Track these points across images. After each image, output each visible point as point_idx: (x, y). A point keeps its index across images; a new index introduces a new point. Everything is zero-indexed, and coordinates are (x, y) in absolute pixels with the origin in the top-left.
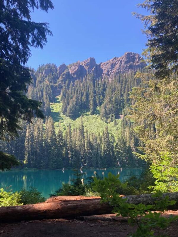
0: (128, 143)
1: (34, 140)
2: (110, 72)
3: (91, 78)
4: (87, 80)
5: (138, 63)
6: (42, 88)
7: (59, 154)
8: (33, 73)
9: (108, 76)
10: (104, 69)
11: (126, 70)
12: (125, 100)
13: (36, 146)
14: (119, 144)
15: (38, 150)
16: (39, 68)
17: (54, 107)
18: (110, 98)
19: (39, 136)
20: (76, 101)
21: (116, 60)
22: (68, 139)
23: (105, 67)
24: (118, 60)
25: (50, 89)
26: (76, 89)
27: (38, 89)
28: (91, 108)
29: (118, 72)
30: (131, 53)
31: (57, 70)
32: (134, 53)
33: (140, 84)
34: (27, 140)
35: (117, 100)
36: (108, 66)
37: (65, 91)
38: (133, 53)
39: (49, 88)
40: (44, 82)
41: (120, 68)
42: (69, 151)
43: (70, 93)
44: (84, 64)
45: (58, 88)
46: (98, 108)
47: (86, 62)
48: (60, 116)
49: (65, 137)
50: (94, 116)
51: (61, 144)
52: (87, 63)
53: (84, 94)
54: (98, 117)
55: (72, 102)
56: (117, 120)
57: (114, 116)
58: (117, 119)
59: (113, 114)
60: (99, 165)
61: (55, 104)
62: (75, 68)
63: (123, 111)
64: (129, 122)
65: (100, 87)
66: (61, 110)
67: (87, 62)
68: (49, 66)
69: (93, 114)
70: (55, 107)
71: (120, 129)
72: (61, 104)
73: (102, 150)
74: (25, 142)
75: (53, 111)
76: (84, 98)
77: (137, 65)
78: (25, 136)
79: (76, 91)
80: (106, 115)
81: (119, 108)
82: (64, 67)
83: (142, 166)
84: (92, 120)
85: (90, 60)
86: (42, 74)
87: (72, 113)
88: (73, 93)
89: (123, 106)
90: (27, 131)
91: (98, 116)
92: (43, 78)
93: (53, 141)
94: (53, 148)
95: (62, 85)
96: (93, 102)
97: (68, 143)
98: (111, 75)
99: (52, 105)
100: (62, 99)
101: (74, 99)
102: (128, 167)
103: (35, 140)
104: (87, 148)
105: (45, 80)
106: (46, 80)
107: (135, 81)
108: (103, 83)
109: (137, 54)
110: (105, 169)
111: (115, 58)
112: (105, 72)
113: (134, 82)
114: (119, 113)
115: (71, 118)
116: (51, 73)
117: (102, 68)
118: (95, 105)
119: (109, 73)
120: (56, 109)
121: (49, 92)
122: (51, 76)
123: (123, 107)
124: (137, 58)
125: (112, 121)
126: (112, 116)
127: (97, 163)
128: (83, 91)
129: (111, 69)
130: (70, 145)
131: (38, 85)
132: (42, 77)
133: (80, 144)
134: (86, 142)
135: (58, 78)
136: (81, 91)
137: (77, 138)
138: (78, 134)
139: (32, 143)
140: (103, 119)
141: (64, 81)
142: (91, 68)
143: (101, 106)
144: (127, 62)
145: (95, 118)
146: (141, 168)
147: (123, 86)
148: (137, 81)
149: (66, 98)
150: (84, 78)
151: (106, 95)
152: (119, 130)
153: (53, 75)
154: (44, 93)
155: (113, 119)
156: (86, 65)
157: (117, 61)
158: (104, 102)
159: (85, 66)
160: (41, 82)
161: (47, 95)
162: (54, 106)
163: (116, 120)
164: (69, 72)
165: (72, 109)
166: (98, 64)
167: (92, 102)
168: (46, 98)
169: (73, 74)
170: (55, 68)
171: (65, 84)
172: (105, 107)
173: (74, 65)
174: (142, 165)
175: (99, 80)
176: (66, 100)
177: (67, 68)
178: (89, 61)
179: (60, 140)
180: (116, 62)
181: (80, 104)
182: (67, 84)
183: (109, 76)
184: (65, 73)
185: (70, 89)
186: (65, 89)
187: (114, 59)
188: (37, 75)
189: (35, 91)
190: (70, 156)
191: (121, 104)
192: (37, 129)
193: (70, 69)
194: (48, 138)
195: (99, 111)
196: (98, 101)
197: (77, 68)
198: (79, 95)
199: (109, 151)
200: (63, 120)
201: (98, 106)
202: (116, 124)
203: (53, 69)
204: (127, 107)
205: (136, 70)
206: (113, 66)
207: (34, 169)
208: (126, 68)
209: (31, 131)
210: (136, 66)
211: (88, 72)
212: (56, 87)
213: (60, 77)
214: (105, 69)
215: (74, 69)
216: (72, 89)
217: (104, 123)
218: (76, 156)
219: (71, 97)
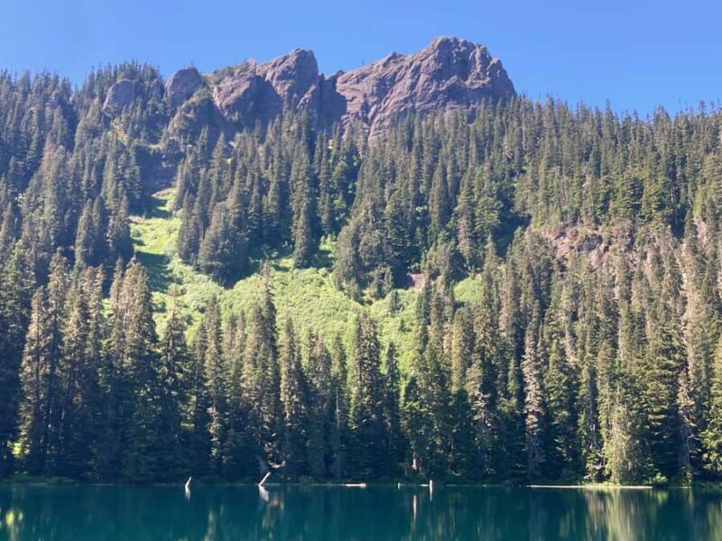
0: (455, 378)
1: (61, 356)
2: (373, 109)
3: (300, 128)
4: (285, 134)
5: (482, 82)
6: (100, 155)
7: (169, 418)
8: (65, 97)
9: (365, 125)
10: (348, 95)
11: (434, 104)
12: (435, 217)
13: (70, 381)
14: (421, 383)
15: (78, 399)
16: (92, 77)
17: (145, 232)
18: (374, 207)
19: (84, 338)
20: (237, 210)
21: (399, 65)
22: (208, 357)
23: (353, 89)
24: (406, 64)
25: (133, 160)
26: (240, 166)
27: (84, 159)
28: (299, 241)
29: (402, 109)
30: (456, 40)
31: (162, 90)
32: (465, 41)
33: (491, 157)
34: (30, 354)
35: (402, 214)
36: (367, 86)
37: (196, 171)
38: (461, 40)
39: (129, 158)
40: (110, 133)
41: (411, 97)
42: (210, 406)
43: (214, 180)
44: (274, 74)
45: (165, 160)
46: (325, 243)
47: (282, 67)
48: (171, 271)
49: (194, 349)
50: (309, 273)
51: (180, 376)
52: (283, 71)
53: (272, 186)
54: (325, 280)
55: (223, 214)
56: (400, 291)
57: (391, 277)
58: (399, 288)
59: (384, 266)
60: (336, 467)
61: (149, 221)
62: (238, 86)
63: (423, 256)
64: (447, 299)
65: (334, 164)
66: (174, 243)
67: (285, 65)
68: (132, 73)
69: (307, 267)
70: (151, 234)
71: (414, 328)
72: (177, 223)
73: (350, 406)
74: (24, 363)
75: (143, 249)
76: (270, 200)
77: (476, 87)
78: (25, 334)
79: (237, 173)
80: (359, 273)
81: (408, 244)
82: (190, 78)
83: (513, 475)
84: (302, 290)
85: (295, 58)
86: (102, 100)
87: (222, 258)
88: (226, 178)
89: (425, 239)
90: (34, 316)
91: (325, 275)
92: (106, 118)
93: (145, 360)
94: (143, 393)
95: (182, 150)
96: (306, 217)
97: (209, 373)
98: (376, 120)
99: (136, 223)
100: (179, 204)
101: (230, 202)
102: (456, 480)
103: (68, 358)
104: (290, 397)
105: (112, 124)
106: (117, 124)
107: (473, 145)
108: (346, 146)
109: (479, 46)
110: (363, 485)
111: (394, 56)
112: (353, 108)
113: (467, 150)
114: (409, 264)
115: (215, 279)
116: (139, 100)
117: (342, 94)
118: (315, 231)
119: (368, 112)
120: (153, 243)
121: (127, 171)
122: (138, 113)
123: (427, 245)
124: (478, 61)
125: (380, 295)
126: (383, 275)
127: (328, 461)
128: (267, 174)
129: (375, 99)
130: (215, 382)
131: (81, 145)
132: (101, 114)
133: (258, 380)
134: (284, 369)
135: (166, 121)
136: (261, 174)
137: (245, 352)
138: (251, 337)
139: (53, 369)
140: (344, 284)
141: (191, 131)
142: (298, 89)
143: (337, 235)
144: (437, 76)
145: (312, 280)
146: (507, 481)
147: (427, 160)
148: (478, 146)
149: (198, 199)
150: (269, 128)
151: (357, 193)
152: (410, 330)
153: (144, 107)
154: (109, 175)
155: (384, 288)
156: (279, 79)
157: (400, 69)
158: (348, 220)
159: (274, 83)
160: (94, 133)
161: (120, 185)
162: (148, 228)
163: (397, 293)
164: (210, 101)
165: (221, 243)
166: (327, 78)
167: (302, 216)
168: (116, 195)
169: (227, 106)
170: (155, 80)
171: (195, 145)
172: (356, 241)
173: (232, 74)
174: (510, 471)
175: (329, 137)
176: (196, 204)
177: (205, 84)
178: (291, 62)
179: (175, 359)
180: (396, 74)
181: (255, 223)
182: (203, 147)
183: (370, 125)
184: (193, 103)
185: (215, 162)
186: (195, 162)
187: (389, 59)
188: (81, 101)
189: (71, 162)
190: (214, 427)
191: (418, 229)
192: (76, 310)
193: (215, 90)
194: (122, 351)
195: (330, 256)
196: (324, 217)
197: (245, 86)
198: (251, 187)
199: (378, 411)
200: (181, 287)
201: (326, 237)
202: (396, 307)
203: (147, 83)
204: (439, 241)
205: (472, 106)
206: (384, 86)
207: (56, 479)
208: (435, 96)
209: (50, 316)
210: (474, 90)
211: (290, 103)
212: (158, 156)
213: (176, 118)
214: (353, 99)
215: (232, 91)
216: (222, 164)
217: (351, 300)
218: (239, 427)
219: (218, 196)
